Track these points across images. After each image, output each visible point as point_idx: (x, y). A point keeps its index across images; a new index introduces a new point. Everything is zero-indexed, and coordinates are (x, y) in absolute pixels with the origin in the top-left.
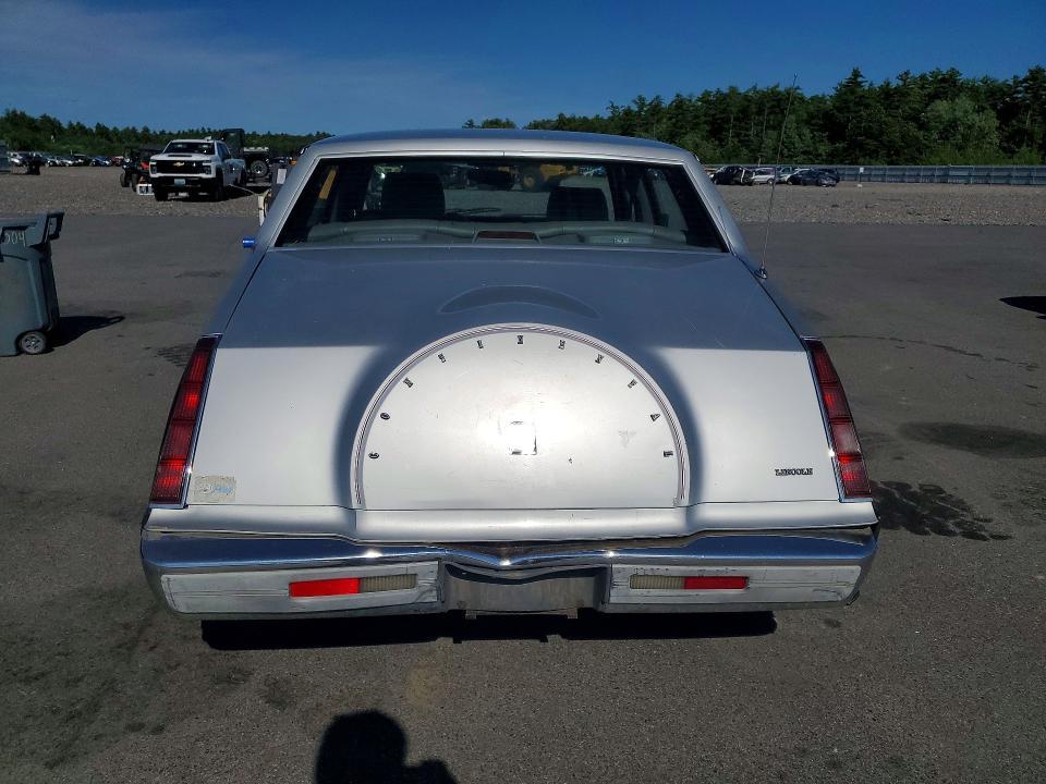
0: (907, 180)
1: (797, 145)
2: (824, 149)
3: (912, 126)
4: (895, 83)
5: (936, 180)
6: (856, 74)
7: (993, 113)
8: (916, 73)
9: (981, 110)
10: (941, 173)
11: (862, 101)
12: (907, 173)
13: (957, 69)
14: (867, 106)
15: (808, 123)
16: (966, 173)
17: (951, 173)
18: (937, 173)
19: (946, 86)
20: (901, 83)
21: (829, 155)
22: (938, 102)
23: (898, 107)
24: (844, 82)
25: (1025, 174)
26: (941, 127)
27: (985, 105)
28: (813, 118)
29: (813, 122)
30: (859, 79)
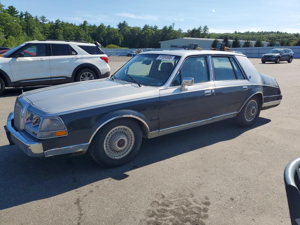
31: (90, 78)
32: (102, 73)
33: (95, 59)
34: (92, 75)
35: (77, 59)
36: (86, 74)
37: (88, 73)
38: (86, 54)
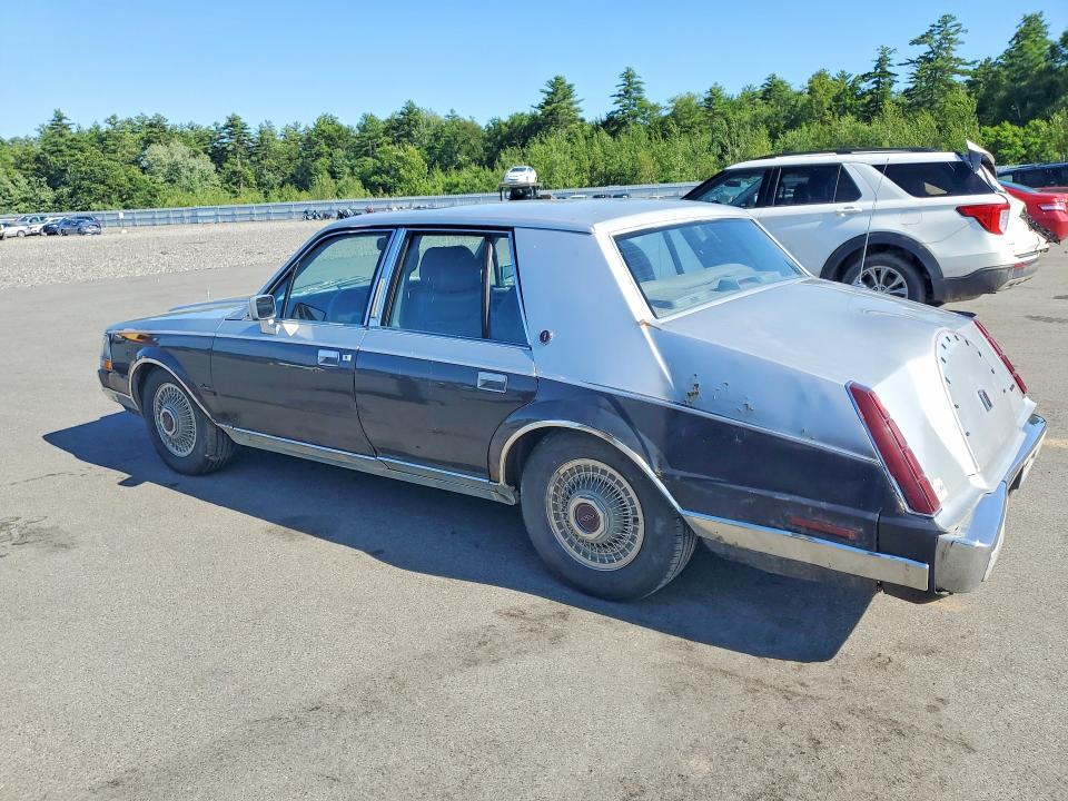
0: (158, 222)
1: (12, 192)
2: (47, 194)
3: (135, 170)
4: (104, 127)
5: (187, 221)
6: (59, 117)
7: (207, 157)
8: (122, 117)
9: (195, 155)
10: (190, 214)
11: (74, 144)
12: (157, 216)
13: (163, 115)
14: (82, 150)
15: (18, 167)
16: (212, 213)
17: (199, 214)
18: (186, 215)
19: (155, 132)
20: (110, 127)
21: (55, 202)
22: (153, 146)
23: (114, 152)
24: (48, 124)
25: (264, 211)
26: (165, 171)
27: (198, 149)
28: (23, 161)
29: (25, 166)
30: (65, 121)
31: (894, 288)
32: (946, 275)
33: (926, 215)
34: (900, 279)
35: (851, 214)
36: (878, 273)
37: (885, 270)
38: (896, 196)
